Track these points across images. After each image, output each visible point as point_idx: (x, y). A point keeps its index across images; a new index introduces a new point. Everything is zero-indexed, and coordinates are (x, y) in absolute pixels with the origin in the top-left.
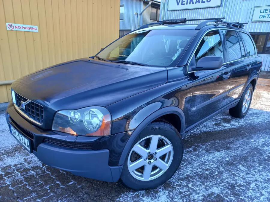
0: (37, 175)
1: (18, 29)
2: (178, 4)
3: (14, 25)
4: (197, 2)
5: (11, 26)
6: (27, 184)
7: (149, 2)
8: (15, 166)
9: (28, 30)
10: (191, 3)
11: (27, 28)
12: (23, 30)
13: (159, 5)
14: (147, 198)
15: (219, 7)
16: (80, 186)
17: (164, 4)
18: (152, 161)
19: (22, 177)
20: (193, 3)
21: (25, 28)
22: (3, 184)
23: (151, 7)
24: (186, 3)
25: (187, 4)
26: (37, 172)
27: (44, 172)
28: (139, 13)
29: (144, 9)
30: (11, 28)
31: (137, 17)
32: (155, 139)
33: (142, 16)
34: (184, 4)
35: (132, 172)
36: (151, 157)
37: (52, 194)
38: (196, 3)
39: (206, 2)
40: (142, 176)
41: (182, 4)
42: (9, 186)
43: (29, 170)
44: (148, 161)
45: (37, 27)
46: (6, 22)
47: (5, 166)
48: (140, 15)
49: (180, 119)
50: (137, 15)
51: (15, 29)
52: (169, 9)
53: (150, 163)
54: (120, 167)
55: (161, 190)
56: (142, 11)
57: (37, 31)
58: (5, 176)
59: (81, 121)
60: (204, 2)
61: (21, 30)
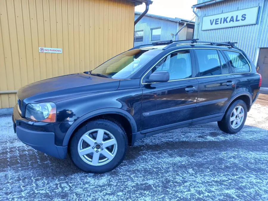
0: (28, 154)
1: (47, 52)
2: (212, 24)
3: (44, 48)
4: (232, 21)
5: (42, 49)
6: (19, 158)
7: (184, 23)
8: (18, 147)
9: (54, 52)
10: (225, 22)
11: (54, 50)
12: (51, 52)
13: (194, 26)
14: (92, 179)
15: (255, 24)
16: (51, 165)
17: (199, 24)
18: (99, 150)
19: (18, 155)
20: (227, 22)
21: (52, 50)
22: (5, 157)
23: (187, 27)
24: (219, 22)
25: (221, 23)
26: (29, 153)
27: (34, 153)
28: (175, 34)
29: (180, 29)
30: (42, 51)
31: (173, 37)
32: (101, 132)
33: (177, 37)
34: (218, 24)
35: (82, 156)
36: (98, 146)
37: (30, 166)
38: (230, 22)
39: (240, 20)
40: (91, 162)
41: (216, 24)
42: (8, 158)
43: (25, 150)
44: (95, 149)
45: (61, 49)
46: (39, 47)
47: (12, 146)
48: (175, 35)
49: (128, 121)
50: (173, 36)
51: (44, 52)
52: (203, 29)
53: (97, 152)
54: (64, 147)
55: (106, 175)
56: (177, 31)
57: (61, 52)
58: (9, 153)
59: (42, 113)
60: (239, 20)
61: (49, 52)
